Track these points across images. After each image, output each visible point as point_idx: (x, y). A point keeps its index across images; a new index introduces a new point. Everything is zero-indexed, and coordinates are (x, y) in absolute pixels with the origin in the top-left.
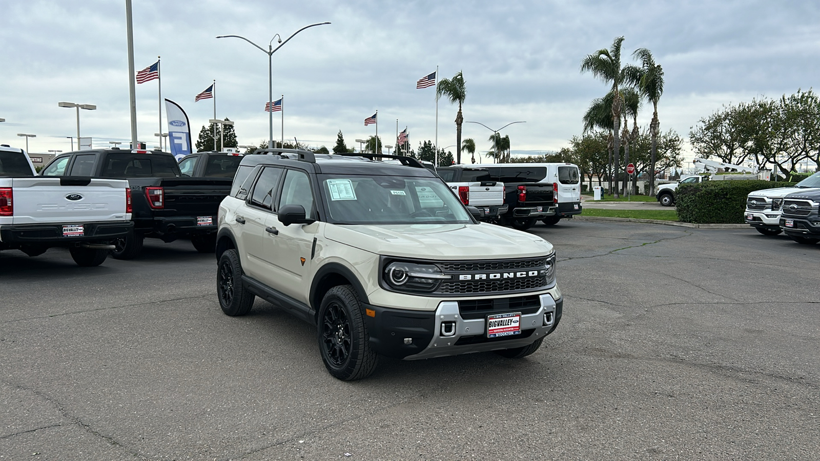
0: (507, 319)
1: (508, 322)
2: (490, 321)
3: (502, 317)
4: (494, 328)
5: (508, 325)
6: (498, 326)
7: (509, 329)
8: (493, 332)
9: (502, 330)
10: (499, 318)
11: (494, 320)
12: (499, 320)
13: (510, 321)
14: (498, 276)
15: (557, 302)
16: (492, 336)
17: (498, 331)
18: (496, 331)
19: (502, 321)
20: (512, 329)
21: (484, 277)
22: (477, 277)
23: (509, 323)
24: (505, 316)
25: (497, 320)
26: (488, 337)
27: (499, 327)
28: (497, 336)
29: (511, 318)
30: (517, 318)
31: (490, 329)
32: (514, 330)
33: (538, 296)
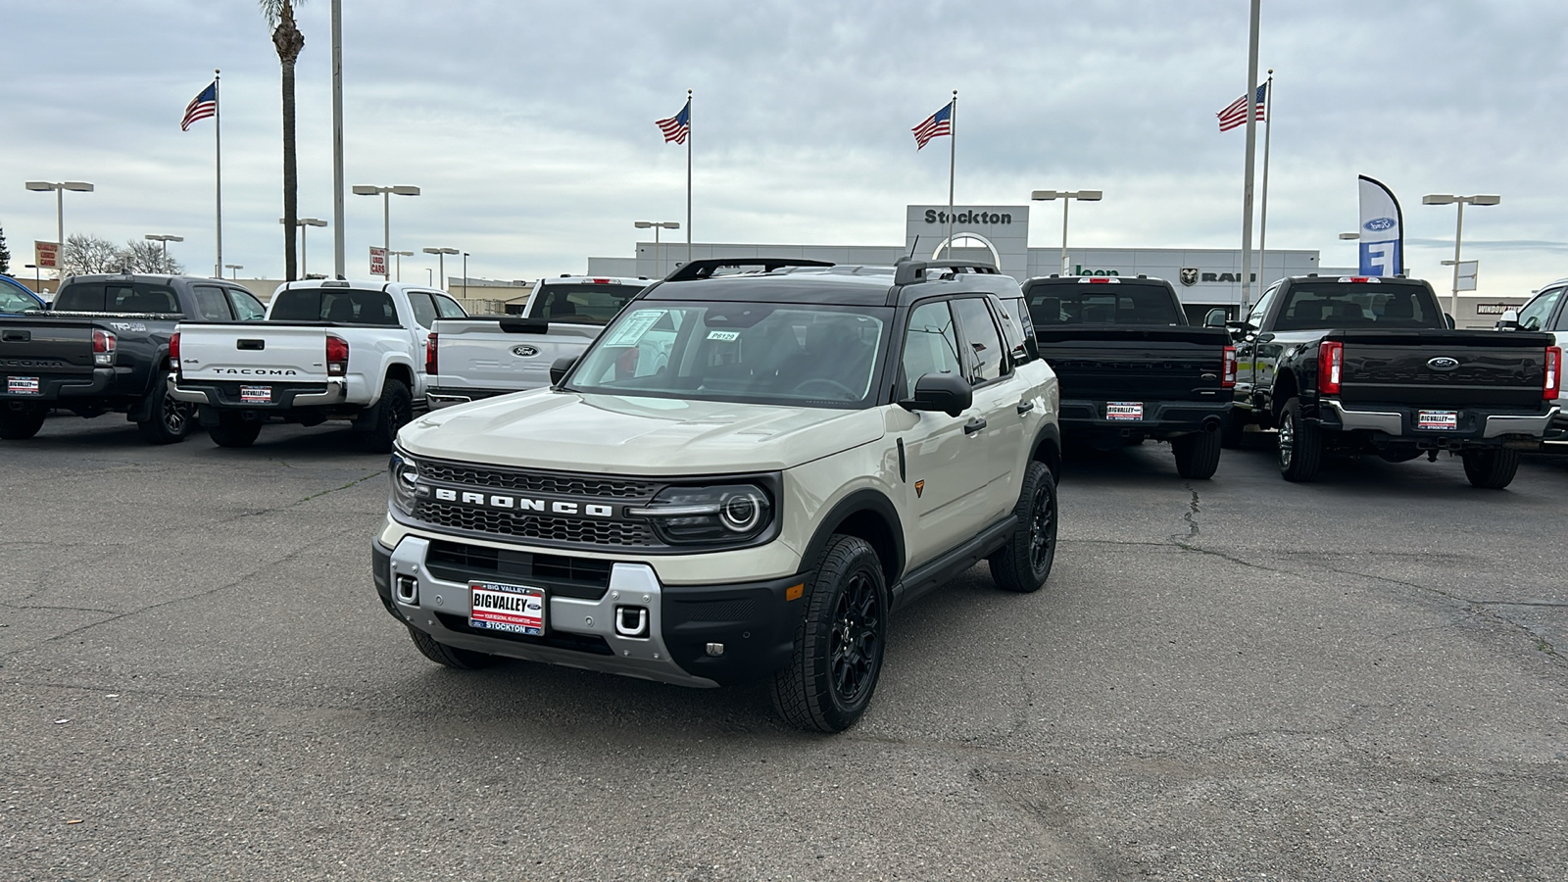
0: (516, 597)
1: (518, 605)
2: (475, 591)
3: (500, 590)
4: (484, 609)
5: (518, 610)
6: (495, 606)
7: (521, 620)
8: (484, 618)
9: (504, 618)
10: (494, 590)
11: (486, 593)
12: (497, 594)
13: (520, 602)
14: (509, 502)
15: (666, 590)
16: (477, 625)
17: (495, 617)
18: (491, 616)
19: (503, 598)
20: (528, 621)
21: (479, 499)
22: (467, 497)
23: (520, 607)
24: (507, 589)
25: (492, 594)
26: (470, 624)
27: (497, 610)
28: (489, 627)
29: (524, 597)
30: (538, 601)
31: (475, 608)
32: (531, 624)
33: (609, 564)
